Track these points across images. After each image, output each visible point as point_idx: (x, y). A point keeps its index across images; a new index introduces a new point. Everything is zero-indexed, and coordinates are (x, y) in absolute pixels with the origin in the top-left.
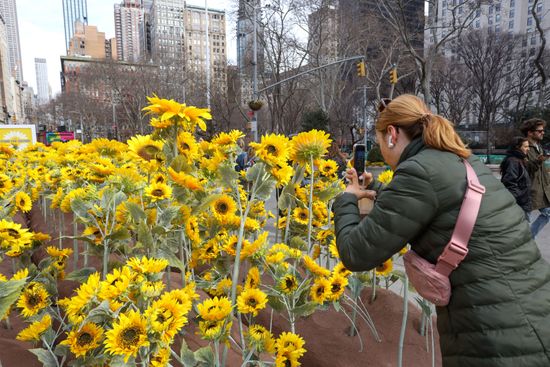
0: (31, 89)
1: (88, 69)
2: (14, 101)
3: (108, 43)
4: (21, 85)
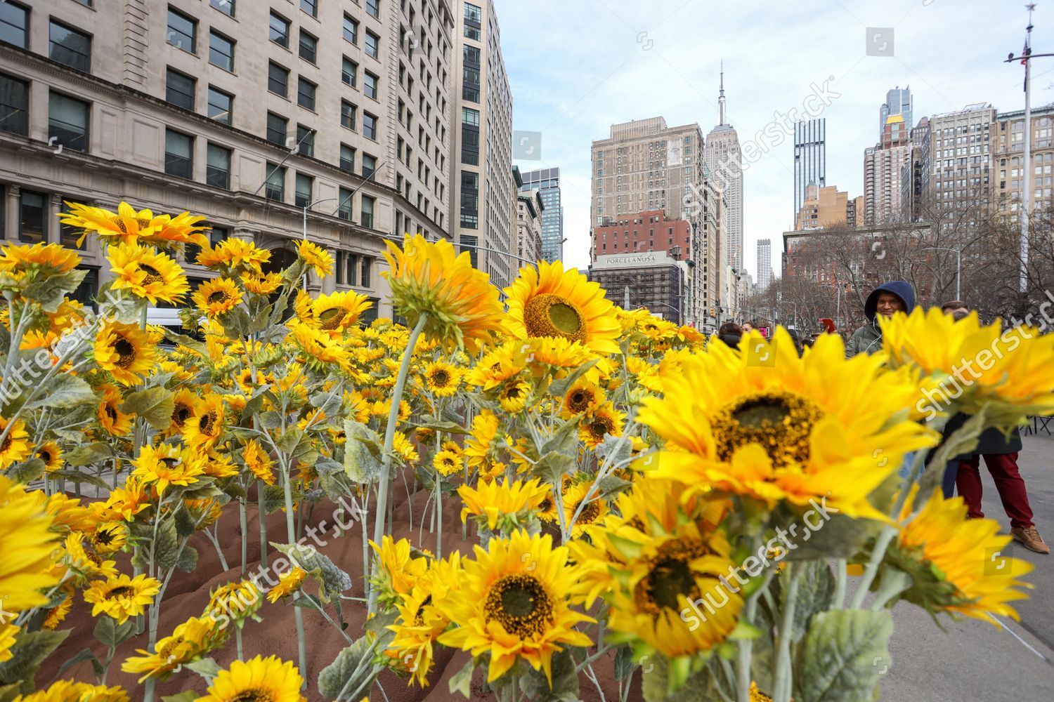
0: (750, 277)
2: (729, 294)
3: (852, 205)
4: (738, 274)
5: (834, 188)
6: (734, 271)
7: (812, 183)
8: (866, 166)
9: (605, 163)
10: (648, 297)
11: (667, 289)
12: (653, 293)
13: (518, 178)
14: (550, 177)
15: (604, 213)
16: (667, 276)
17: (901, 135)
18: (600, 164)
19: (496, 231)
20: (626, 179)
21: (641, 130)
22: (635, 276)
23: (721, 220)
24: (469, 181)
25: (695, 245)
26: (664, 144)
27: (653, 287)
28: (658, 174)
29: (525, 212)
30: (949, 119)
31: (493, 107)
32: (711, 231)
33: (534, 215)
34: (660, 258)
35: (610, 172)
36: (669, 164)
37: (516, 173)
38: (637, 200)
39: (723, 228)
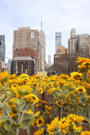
0: (47, 63)
1: (61, 57)
2: (43, 66)
3: (66, 50)
4: (45, 62)
5: (63, 46)
7: (59, 45)
8: (68, 42)
9: (17, 36)
10: (27, 67)
11: (31, 65)
12: (28, 66)
14: (2, 37)
15: (16, 47)
16: (31, 62)
17: (74, 37)
18: (16, 35)
20: (22, 40)
21: (25, 29)
22: (24, 62)
23: (42, 51)
25: (37, 56)
26: (30, 33)
27: (28, 65)
28: (29, 40)
30: (82, 35)
32: (40, 53)
34: (29, 58)
35: (18, 38)
36: (31, 38)
38: (24, 45)
39: (42, 52)
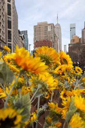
1: (73, 46)
3: (80, 39)
5: (77, 36)
6: (60, 51)
7: (73, 35)
8: (82, 32)
13: (19, 32)
14: (26, 32)
15: (36, 39)
18: (35, 30)
19: (15, 42)
20: (40, 33)
21: (43, 24)
23: (58, 41)
24: (9, 32)
25: (53, 46)
26: (47, 27)
28: (46, 32)
29: (21, 39)
31: (14, 17)
32: (56, 43)
33: (23, 39)
35: (37, 32)
36: (48, 31)
37: (19, 31)
38: (42, 37)
39: (58, 43)
